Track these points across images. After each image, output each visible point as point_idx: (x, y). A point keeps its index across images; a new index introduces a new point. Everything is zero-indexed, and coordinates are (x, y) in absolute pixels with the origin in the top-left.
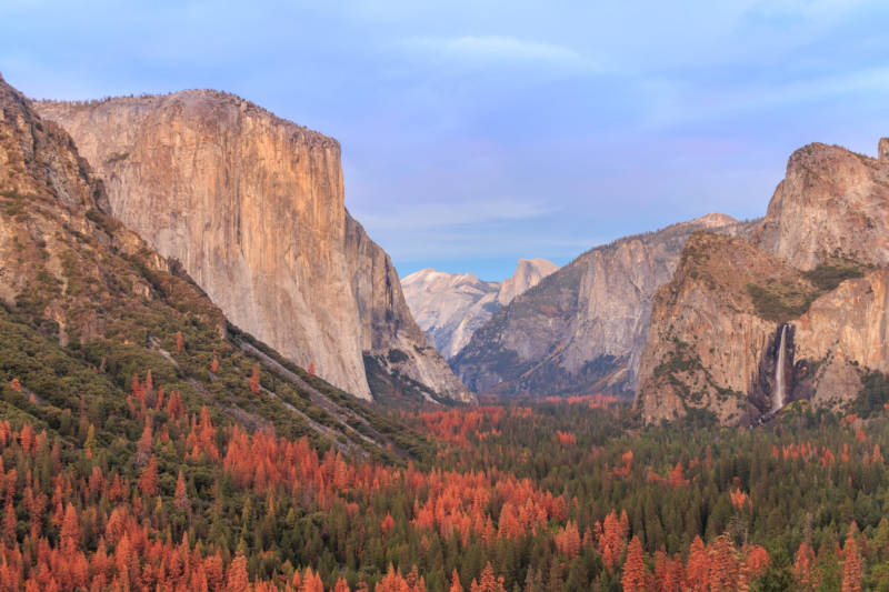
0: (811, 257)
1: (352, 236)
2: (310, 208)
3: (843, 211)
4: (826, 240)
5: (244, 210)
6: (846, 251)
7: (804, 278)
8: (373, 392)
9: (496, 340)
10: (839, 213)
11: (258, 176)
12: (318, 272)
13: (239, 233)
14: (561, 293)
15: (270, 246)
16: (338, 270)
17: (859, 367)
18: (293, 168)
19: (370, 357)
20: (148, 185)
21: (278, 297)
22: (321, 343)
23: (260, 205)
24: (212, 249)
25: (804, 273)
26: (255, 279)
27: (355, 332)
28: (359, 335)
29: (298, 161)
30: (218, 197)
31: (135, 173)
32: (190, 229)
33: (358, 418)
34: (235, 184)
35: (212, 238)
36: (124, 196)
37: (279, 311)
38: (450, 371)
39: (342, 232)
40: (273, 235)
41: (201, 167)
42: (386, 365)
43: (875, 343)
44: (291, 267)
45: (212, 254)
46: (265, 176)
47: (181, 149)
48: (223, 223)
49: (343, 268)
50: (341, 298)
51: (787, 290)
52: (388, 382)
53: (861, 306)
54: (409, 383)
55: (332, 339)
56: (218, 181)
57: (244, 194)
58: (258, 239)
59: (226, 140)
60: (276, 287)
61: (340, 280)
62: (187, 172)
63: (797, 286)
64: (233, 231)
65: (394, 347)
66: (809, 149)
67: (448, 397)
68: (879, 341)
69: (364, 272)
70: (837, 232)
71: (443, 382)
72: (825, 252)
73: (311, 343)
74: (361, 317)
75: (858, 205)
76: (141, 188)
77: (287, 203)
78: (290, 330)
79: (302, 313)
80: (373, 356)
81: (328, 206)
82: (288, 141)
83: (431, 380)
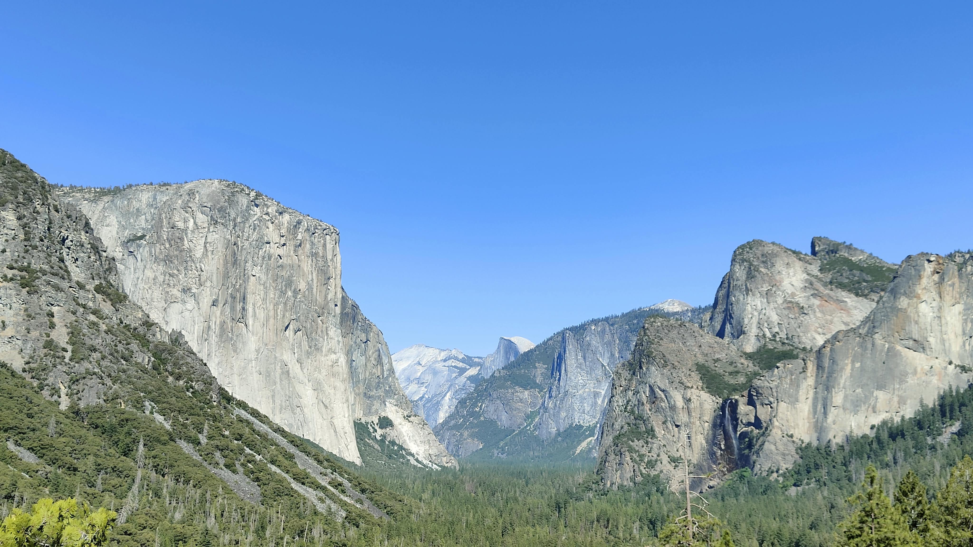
0: (753, 340)
1: (347, 314)
2: (310, 288)
3: (780, 300)
4: (766, 325)
5: (248, 287)
6: (783, 335)
7: (746, 359)
8: (362, 456)
9: (477, 409)
10: (776, 302)
11: (264, 258)
12: (316, 345)
13: (244, 309)
14: (536, 368)
15: (272, 321)
16: (333, 344)
17: (794, 439)
18: (295, 251)
19: (361, 423)
20: (162, 263)
21: (278, 368)
22: (316, 410)
23: (264, 285)
24: (218, 323)
25: (745, 354)
26: (258, 351)
27: (347, 401)
28: (351, 403)
29: (300, 245)
30: (226, 276)
31: (151, 253)
32: (198, 303)
33: (340, 480)
34: (242, 264)
35: (218, 313)
36: (139, 274)
37: (278, 380)
38: (434, 437)
39: (338, 310)
40: (276, 311)
41: (211, 249)
42: (376, 431)
43: (808, 418)
44: (291, 340)
45: (217, 328)
46: (270, 258)
47: (193, 232)
48: (229, 299)
49: (339, 342)
50: (336, 369)
51: (731, 369)
52: (377, 446)
53: (796, 384)
54: (396, 448)
55: (326, 407)
56: (226, 262)
57: (250, 273)
58: (261, 315)
59: (235, 226)
60: (276, 358)
61: (335, 353)
62: (198, 253)
63: (738, 365)
64: (239, 307)
65: (383, 414)
66: (750, 245)
68: (811, 416)
69: (358, 346)
70: (775, 318)
71: (427, 447)
72: (764, 336)
73: (305, 410)
74: (354, 388)
75: (793, 295)
76: (155, 266)
77: (289, 283)
78: (287, 397)
79: (299, 382)
80: (364, 423)
81: (326, 286)
82: (292, 227)
83: (416, 446)
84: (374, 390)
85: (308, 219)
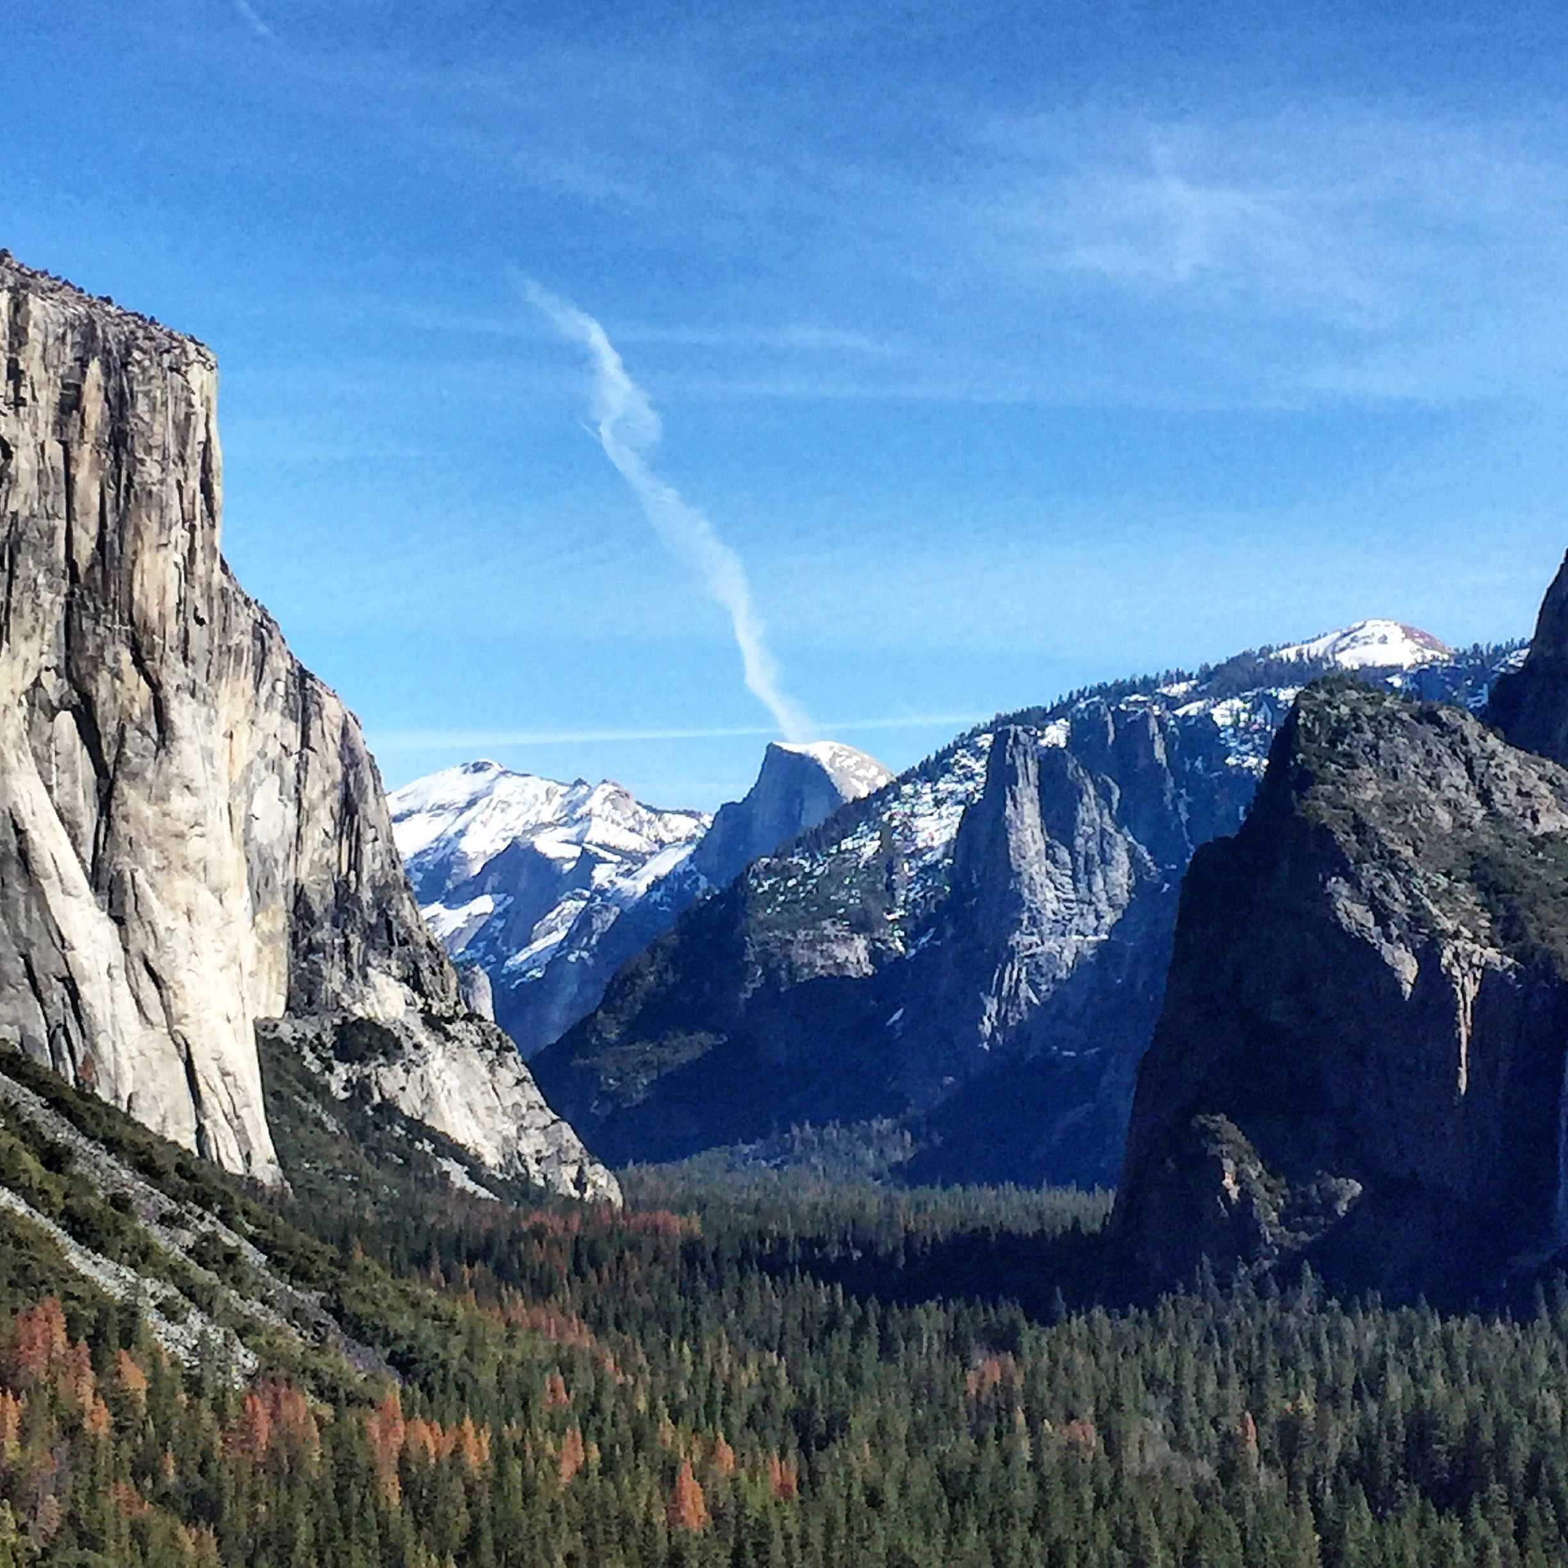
8: (282, 1158)
18: (60, 426)
19: (279, 1041)
22: (123, 990)
27: (234, 961)
28: (249, 965)
33: (230, 1239)
38: (535, 1095)
42: (330, 1069)
52: (331, 1126)
54: (399, 1131)
55: (158, 981)
65: (358, 1011)
67: (526, 1179)
69: (275, 766)
71: (512, 1131)
73: (84, 990)
74: (254, 911)
78: (22, 944)
79: (65, 892)
80: (287, 1039)
81: (163, 551)
82: (51, 341)
83: (472, 1123)
84: (327, 925)
85: (108, 314)
